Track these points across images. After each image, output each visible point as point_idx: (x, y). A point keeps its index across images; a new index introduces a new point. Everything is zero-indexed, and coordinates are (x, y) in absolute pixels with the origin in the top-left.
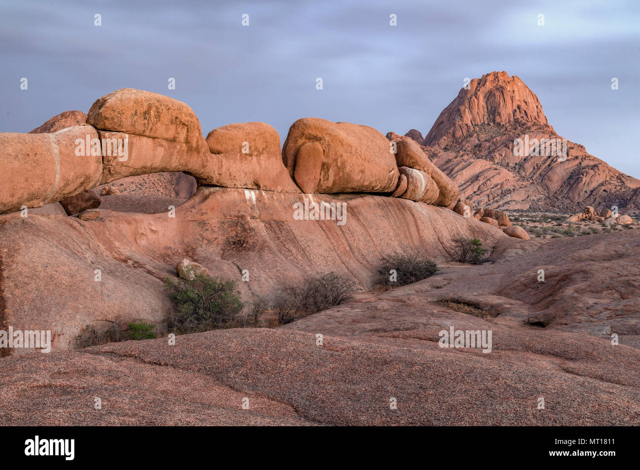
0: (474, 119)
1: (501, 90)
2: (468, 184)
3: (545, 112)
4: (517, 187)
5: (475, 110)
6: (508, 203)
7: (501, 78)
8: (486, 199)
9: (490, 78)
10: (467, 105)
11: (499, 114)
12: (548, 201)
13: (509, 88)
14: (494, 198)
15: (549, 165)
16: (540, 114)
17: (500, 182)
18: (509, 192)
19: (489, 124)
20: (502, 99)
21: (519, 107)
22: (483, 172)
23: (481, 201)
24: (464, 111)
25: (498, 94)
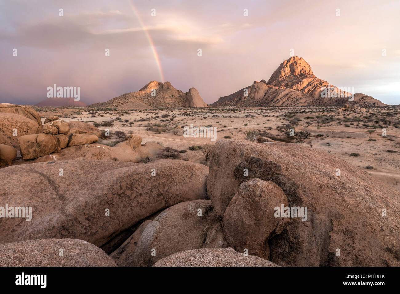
0: (285, 74)
1: (296, 63)
2: (284, 98)
3: (312, 70)
4: (302, 97)
5: (286, 71)
6: (299, 103)
7: (296, 58)
8: (290, 103)
9: (292, 59)
10: (283, 69)
11: (295, 72)
12: (314, 102)
13: (299, 62)
14: (293, 102)
15: (314, 89)
16: (310, 71)
17: (296, 96)
18: (299, 100)
19: (291, 76)
20: (296, 66)
21: (303, 69)
22: (289, 93)
23: (288, 103)
24: (282, 72)
25: (295, 64)
